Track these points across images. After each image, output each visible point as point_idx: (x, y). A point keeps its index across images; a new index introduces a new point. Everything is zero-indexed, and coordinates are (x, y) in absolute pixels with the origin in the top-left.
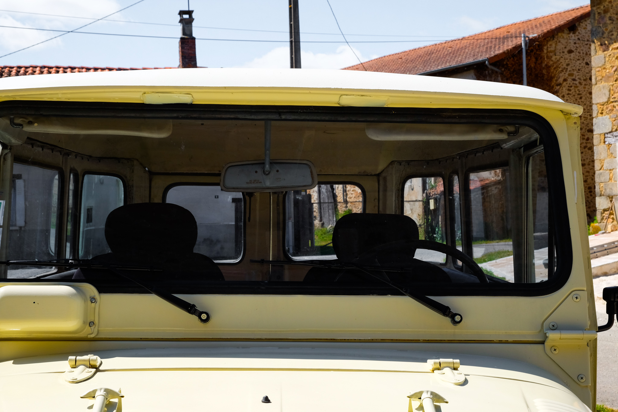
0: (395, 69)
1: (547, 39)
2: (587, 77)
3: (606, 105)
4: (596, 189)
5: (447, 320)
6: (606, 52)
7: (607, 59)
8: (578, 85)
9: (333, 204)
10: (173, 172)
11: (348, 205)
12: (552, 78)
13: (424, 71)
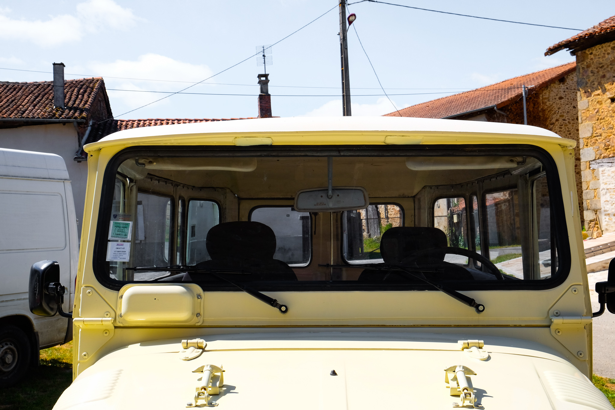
0: (424, 114)
1: (542, 89)
2: (574, 117)
3: (590, 139)
4: (584, 205)
5: (473, 310)
6: (589, 98)
7: (590, 103)
8: (568, 124)
9: (378, 220)
10: (256, 197)
11: (389, 220)
12: (547, 119)
13: (446, 115)
